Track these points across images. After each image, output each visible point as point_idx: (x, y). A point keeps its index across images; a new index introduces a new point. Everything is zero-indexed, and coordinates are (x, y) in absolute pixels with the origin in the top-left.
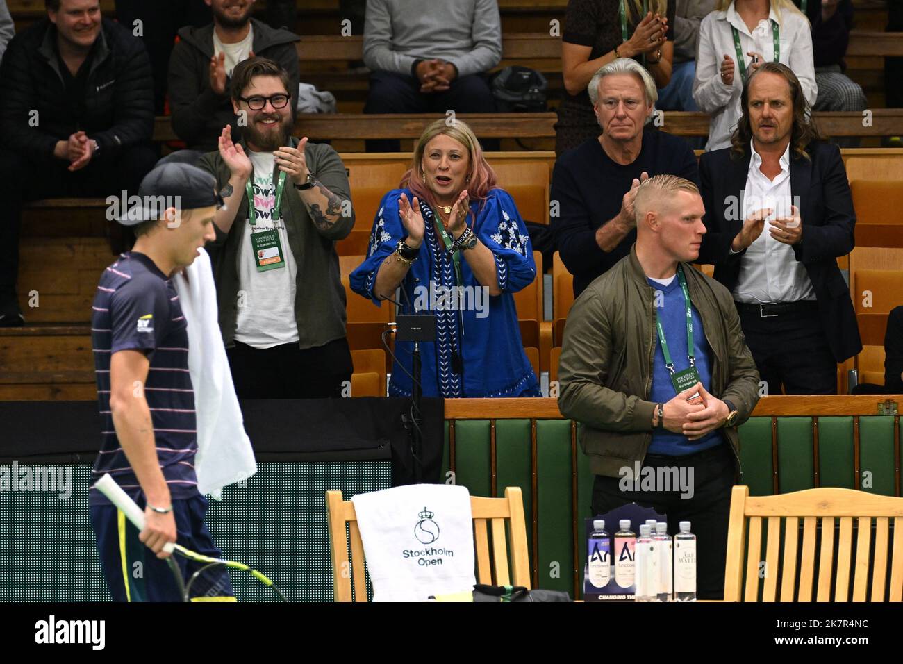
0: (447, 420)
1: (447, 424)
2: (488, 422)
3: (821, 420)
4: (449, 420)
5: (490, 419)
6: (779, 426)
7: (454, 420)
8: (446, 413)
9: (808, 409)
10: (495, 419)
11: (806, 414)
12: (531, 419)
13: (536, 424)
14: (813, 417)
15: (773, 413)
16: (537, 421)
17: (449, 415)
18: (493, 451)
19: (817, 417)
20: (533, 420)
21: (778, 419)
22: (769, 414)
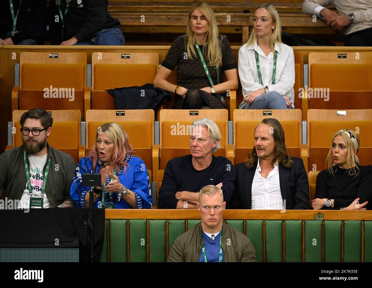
0: (106, 219)
1: (106, 221)
2: (126, 221)
3: (287, 222)
4: (107, 219)
5: (127, 219)
6: (266, 225)
7: (109, 219)
8: (105, 216)
9: (280, 217)
10: (129, 219)
11: (280, 219)
12: (146, 219)
13: (149, 222)
14: (283, 220)
15: (263, 218)
16: (149, 220)
17: (107, 217)
18: (128, 234)
19: (285, 220)
20: (148, 220)
21: (266, 221)
22: (262, 219)
